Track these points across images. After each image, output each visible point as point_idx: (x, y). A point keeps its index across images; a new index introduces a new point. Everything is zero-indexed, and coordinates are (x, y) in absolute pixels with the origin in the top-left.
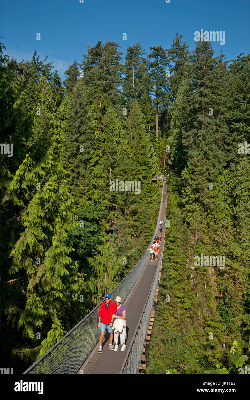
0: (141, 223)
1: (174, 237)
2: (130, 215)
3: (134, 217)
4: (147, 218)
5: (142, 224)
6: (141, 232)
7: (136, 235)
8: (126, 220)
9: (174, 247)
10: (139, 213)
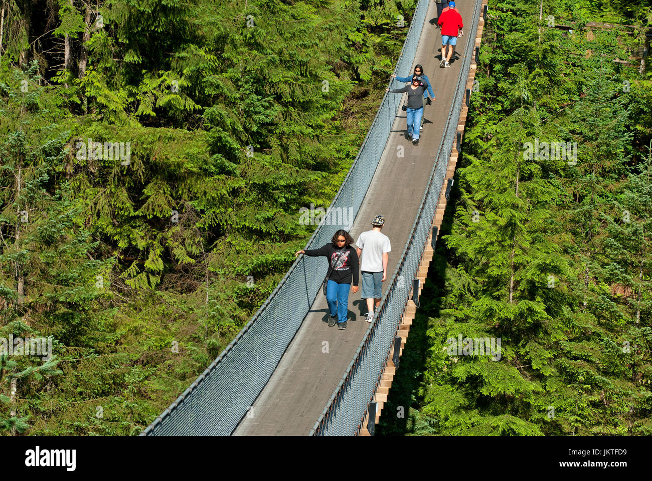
0: (218, 147)
1: (532, 291)
2: (111, 62)
3: (149, 83)
4: (279, 98)
5: (231, 155)
6: (214, 233)
7: (167, 256)
8: (76, 109)
9: (533, 386)
10: (199, 42)
